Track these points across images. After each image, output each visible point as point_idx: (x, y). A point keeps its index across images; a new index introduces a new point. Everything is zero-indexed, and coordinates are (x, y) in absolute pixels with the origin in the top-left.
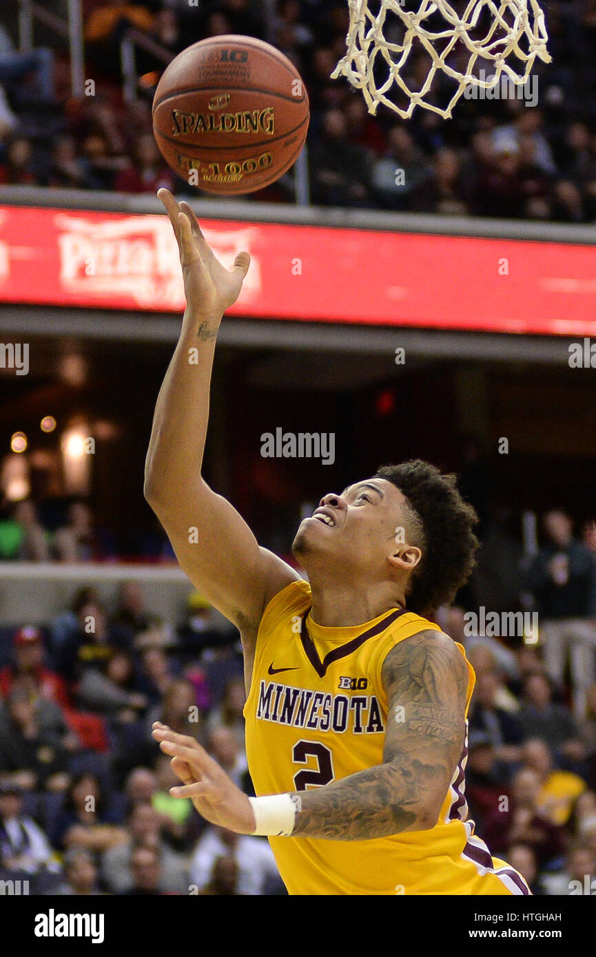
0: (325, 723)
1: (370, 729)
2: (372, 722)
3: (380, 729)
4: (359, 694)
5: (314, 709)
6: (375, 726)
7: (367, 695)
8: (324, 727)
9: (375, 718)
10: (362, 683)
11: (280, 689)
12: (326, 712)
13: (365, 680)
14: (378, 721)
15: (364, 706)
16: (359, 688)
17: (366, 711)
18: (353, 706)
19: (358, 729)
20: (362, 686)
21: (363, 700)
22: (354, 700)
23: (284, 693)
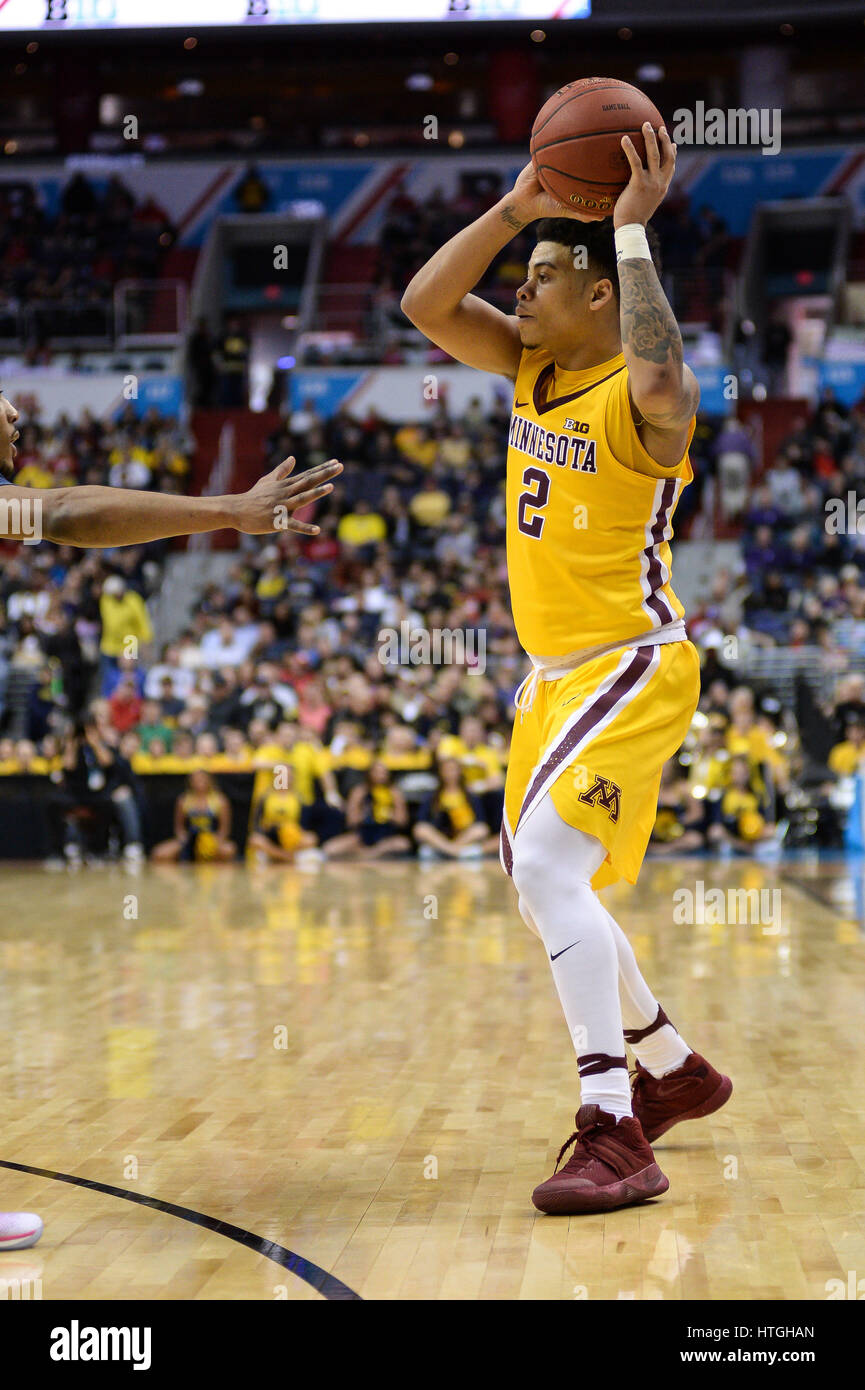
0: (549, 457)
1: (585, 468)
2: (587, 463)
3: (593, 470)
4: (579, 436)
5: (540, 443)
6: (589, 466)
7: (587, 438)
8: (550, 460)
9: (590, 459)
10: (585, 427)
11: (521, 421)
12: (550, 448)
13: (587, 425)
14: (592, 463)
15: (583, 448)
16: (581, 431)
17: (584, 452)
18: (573, 445)
19: (575, 466)
20: (584, 429)
21: (583, 443)
22: (575, 441)
23: (523, 424)
